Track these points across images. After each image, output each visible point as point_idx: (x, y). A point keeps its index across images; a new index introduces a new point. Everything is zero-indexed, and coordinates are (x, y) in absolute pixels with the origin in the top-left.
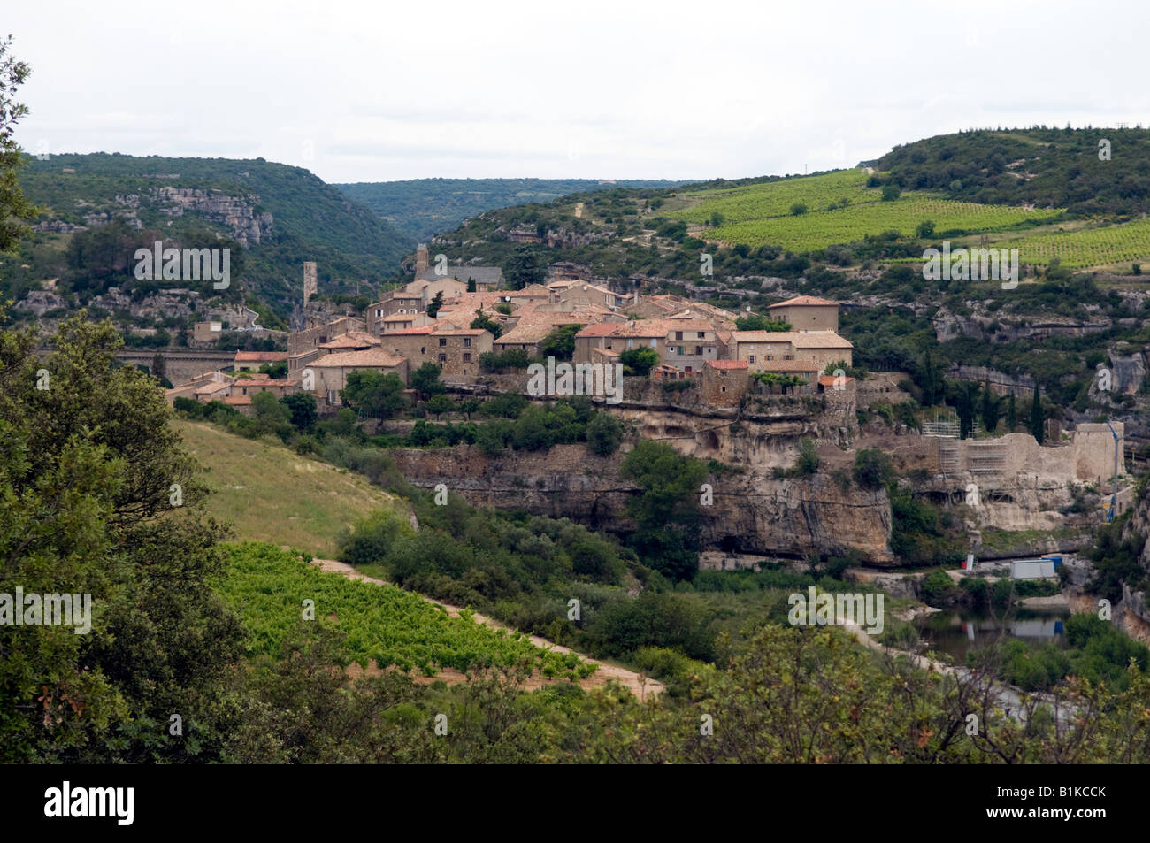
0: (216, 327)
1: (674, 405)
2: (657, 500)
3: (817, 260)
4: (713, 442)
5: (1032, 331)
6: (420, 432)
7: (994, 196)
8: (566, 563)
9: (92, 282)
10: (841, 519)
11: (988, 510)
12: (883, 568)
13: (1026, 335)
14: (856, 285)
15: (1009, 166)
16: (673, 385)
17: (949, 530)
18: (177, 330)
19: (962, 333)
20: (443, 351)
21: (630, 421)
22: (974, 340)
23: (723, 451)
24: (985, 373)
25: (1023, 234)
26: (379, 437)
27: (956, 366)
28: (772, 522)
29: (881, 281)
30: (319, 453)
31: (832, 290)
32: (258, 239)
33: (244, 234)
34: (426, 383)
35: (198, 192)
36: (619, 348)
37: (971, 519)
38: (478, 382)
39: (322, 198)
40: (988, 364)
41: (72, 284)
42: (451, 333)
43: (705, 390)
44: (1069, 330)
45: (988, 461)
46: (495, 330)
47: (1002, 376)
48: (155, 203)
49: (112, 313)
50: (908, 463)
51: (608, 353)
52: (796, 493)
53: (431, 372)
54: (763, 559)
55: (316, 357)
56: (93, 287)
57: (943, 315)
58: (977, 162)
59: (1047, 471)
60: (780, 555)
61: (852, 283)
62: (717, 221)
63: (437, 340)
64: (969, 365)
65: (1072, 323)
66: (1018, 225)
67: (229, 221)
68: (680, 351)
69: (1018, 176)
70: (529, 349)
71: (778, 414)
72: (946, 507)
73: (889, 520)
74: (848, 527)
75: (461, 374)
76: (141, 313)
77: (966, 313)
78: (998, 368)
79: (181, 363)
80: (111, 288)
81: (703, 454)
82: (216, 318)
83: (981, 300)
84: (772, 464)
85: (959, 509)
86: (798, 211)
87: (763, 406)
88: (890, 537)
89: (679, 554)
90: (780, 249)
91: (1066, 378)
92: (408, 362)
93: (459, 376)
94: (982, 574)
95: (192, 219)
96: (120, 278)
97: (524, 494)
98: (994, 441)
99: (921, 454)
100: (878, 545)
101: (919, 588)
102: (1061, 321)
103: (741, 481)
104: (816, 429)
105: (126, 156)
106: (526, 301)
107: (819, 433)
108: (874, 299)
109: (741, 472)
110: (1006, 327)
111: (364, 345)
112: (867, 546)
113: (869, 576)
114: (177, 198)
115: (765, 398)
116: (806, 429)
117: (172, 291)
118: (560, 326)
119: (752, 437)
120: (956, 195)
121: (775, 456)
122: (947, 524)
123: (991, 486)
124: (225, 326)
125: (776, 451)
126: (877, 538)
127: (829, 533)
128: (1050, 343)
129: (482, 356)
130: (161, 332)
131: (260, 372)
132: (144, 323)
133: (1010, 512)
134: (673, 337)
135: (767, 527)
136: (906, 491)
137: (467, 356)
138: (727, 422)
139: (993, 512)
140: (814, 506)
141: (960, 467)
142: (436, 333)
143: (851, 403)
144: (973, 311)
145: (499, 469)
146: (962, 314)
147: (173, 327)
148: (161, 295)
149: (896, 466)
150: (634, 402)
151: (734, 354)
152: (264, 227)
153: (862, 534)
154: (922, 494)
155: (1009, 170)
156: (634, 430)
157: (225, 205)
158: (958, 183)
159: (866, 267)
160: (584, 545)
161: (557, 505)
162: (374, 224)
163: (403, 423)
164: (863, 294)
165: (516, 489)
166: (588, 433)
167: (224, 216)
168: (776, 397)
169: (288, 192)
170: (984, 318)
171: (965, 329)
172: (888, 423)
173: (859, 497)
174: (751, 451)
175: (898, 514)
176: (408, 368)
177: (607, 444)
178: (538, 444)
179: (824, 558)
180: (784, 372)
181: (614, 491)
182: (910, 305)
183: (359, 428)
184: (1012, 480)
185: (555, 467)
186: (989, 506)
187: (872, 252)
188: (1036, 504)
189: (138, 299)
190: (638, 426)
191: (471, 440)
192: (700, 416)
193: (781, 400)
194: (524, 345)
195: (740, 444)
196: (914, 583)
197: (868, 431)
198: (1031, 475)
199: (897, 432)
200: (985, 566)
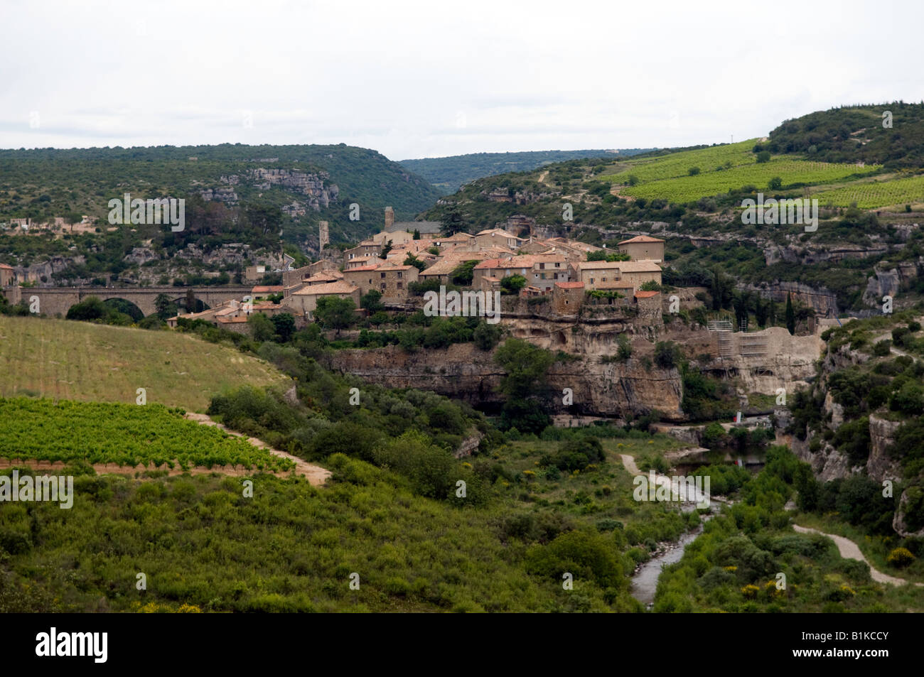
0: (261, 270)
1: (536, 314)
2: (518, 380)
3: (692, 208)
4: (562, 339)
5: (830, 256)
6: (364, 338)
7: (837, 157)
8: (424, 421)
9: (176, 240)
10: (647, 390)
11: (755, 381)
12: (677, 422)
13: (826, 258)
14: (716, 225)
15: (854, 134)
16: (535, 300)
17: (725, 396)
18: (235, 273)
19: (783, 258)
20: (384, 281)
21: (506, 326)
22: (790, 263)
23: (568, 344)
24: (797, 286)
25: (847, 185)
26: (336, 342)
27: (777, 282)
28: (602, 393)
29: (734, 223)
30: (254, 351)
31: (699, 230)
32: (327, 204)
33: (317, 201)
34: (371, 303)
35: (282, 171)
36: (500, 275)
37: (741, 387)
38: (407, 302)
39: (387, 172)
40: (798, 280)
41: (163, 242)
42: (389, 269)
43: (555, 303)
44: (857, 254)
45: (755, 346)
46: (420, 266)
47: (808, 288)
48: (250, 180)
49: (190, 262)
50: (696, 350)
51: (492, 280)
52: (616, 372)
53: (375, 296)
54: (597, 419)
55: (300, 288)
56: (176, 244)
57: (769, 246)
58: (830, 131)
59: (797, 353)
60: (609, 416)
61: (714, 224)
62: (633, 182)
63: (380, 274)
64: (786, 281)
65: (858, 249)
66: (846, 178)
67: (305, 191)
68: (543, 276)
69: (858, 140)
70: (443, 278)
71: (604, 319)
72: (724, 379)
73: (681, 389)
74: (652, 395)
75: (396, 297)
76: (210, 261)
77: (785, 244)
78: (805, 283)
79: (218, 295)
80: (189, 244)
81: (556, 348)
82: (262, 263)
83: (796, 234)
84: (601, 353)
85: (733, 381)
86: (694, 172)
87: (593, 313)
88: (681, 401)
89: (534, 417)
90: (666, 201)
91: (852, 288)
92: (360, 290)
93: (395, 298)
94: (748, 425)
95: (277, 191)
96: (195, 237)
97: (431, 378)
98: (760, 333)
99: (705, 344)
100: (672, 407)
101: (701, 436)
102: (851, 247)
103: (579, 365)
104: (632, 328)
105: (244, 146)
106: (451, 245)
107: (634, 331)
108: (728, 235)
109: (580, 359)
110: (811, 253)
111: (333, 279)
112: (665, 408)
113: (666, 429)
114: (268, 176)
115: (594, 308)
116: (625, 328)
117: (231, 245)
118: (465, 262)
119: (586, 335)
120: (812, 157)
121: (603, 347)
122: (724, 392)
123: (757, 364)
124: (268, 268)
125: (604, 344)
126: (671, 402)
127: (640, 400)
128: (842, 263)
129: (410, 284)
130: (222, 274)
131: (268, 300)
132: (211, 268)
133: (771, 382)
134: (538, 267)
135: (599, 397)
136: (695, 370)
137: (400, 285)
138: (570, 325)
139: (758, 382)
140: (628, 381)
141: (733, 351)
142: (379, 269)
143: (658, 309)
144: (790, 242)
145: (415, 361)
146: (782, 245)
147: (232, 270)
148: (224, 248)
149: (688, 353)
150: (509, 313)
151: (579, 278)
152: (332, 195)
153: (661, 400)
154: (707, 371)
155: (853, 137)
156: (509, 332)
157: (302, 180)
158: (814, 148)
159: (725, 212)
160: (438, 408)
161: (455, 385)
162: (428, 190)
163: (353, 332)
164: (720, 232)
165: (426, 375)
166: (475, 335)
167: (302, 188)
168: (602, 306)
169: (361, 168)
170: (797, 247)
171: (785, 255)
172: (686, 323)
173: (658, 374)
174: (586, 344)
175: (688, 385)
176: (361, 294)
177: (488, 342)
178: (441, 344)
179: (637, 417)
180: (610, 289)
181: (493, 375)
182: (753, 239)
183: (322, 337)
184: (772, 360)
185: (453, 359)
186: (756, 378)
187: (731, 201)
188: (790, 376)
189: (207, 251)
190: (511, 329)
191: (396, 342)
192: (552, 321)
193: (606, 309)
194: (439, 276)
195: (579, 340)
196: (697, 432)
197: (671, 328)
198: (786, 356)
199: (693, 329)
200: (749, 420)
